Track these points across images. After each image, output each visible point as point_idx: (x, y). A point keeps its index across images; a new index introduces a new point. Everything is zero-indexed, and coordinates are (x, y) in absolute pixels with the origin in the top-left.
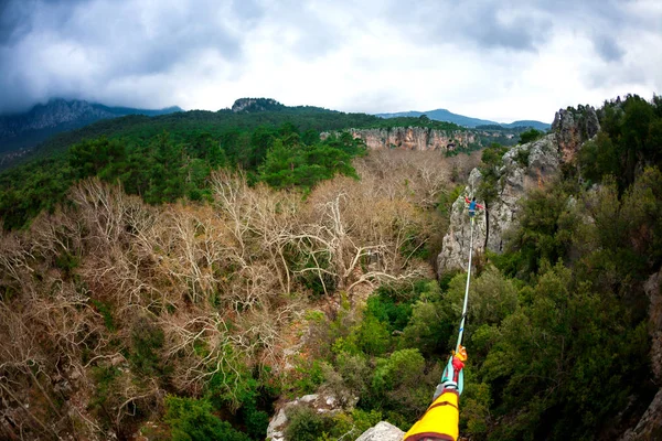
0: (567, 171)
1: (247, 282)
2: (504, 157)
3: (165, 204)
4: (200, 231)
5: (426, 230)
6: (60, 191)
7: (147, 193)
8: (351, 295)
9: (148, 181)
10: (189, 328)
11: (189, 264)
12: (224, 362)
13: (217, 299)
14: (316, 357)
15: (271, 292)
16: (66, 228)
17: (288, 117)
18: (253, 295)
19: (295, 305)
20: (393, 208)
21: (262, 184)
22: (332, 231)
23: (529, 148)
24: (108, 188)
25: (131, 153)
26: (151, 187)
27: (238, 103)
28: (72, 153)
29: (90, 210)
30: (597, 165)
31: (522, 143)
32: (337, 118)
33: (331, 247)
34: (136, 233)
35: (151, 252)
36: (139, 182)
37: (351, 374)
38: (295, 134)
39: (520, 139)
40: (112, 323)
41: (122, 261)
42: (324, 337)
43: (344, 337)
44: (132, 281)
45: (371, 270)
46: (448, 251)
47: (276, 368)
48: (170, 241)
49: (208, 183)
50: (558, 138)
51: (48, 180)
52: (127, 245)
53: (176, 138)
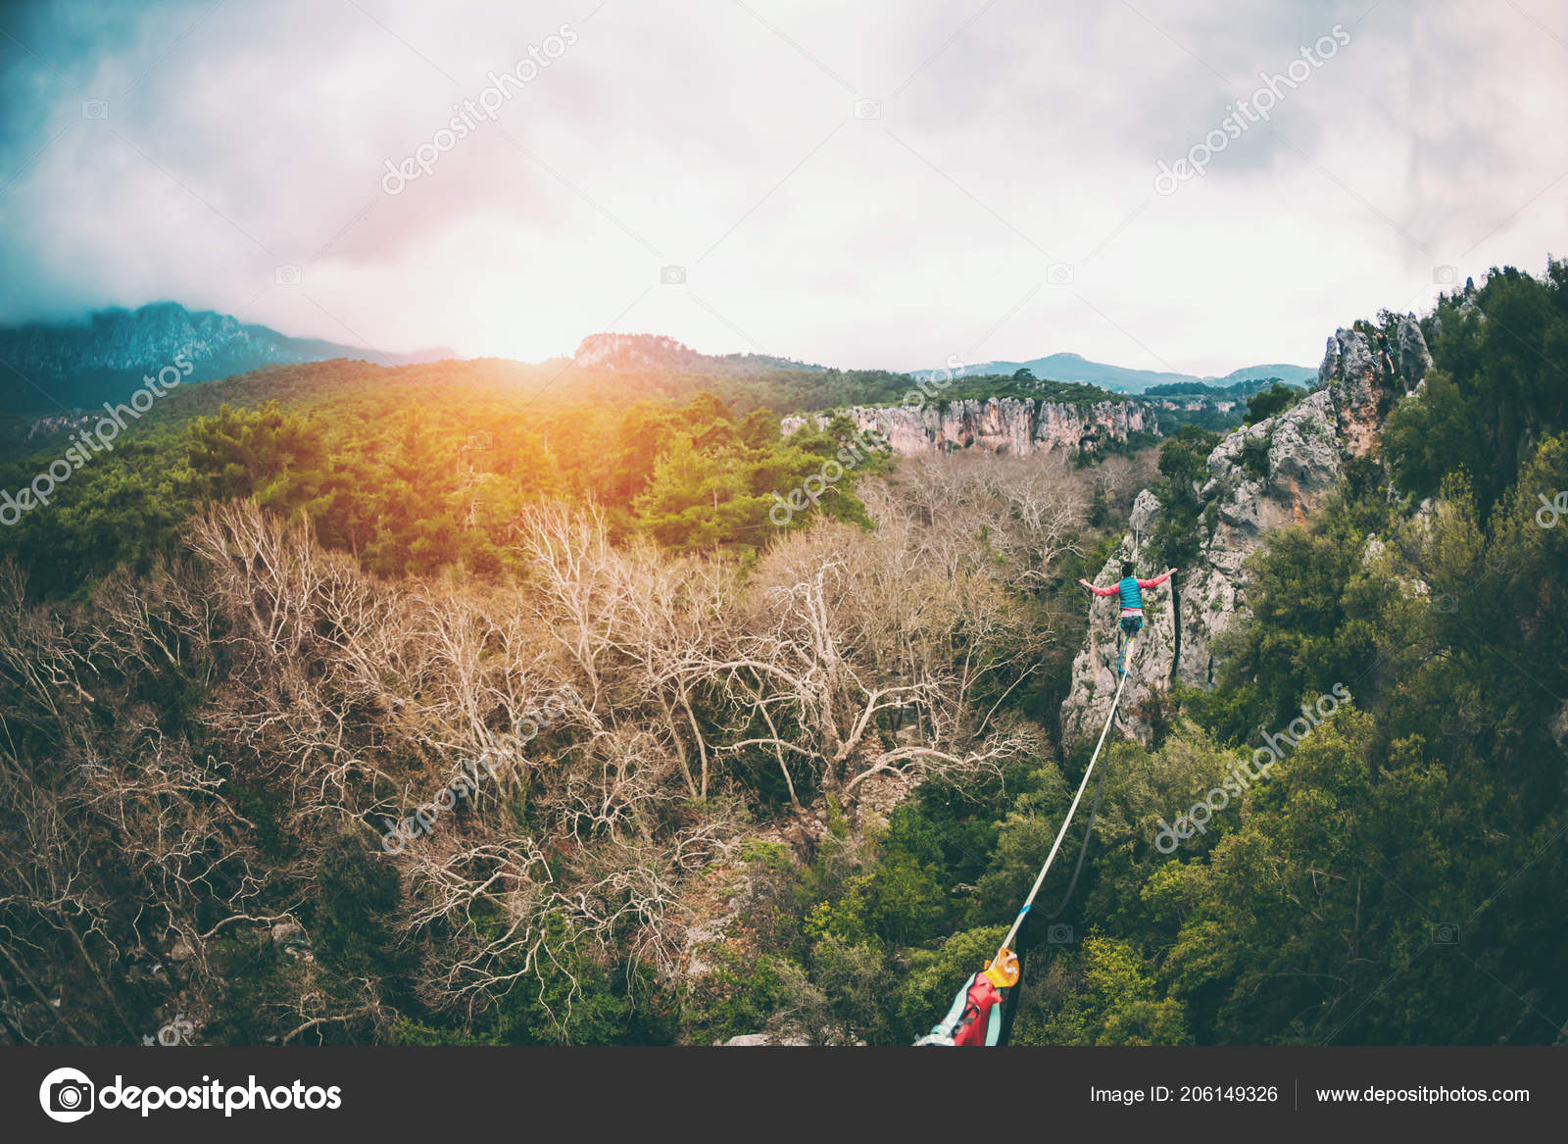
0: (1360, 477)
1: (604, 768)
2: (1212, 458)
3: (411, 576)
4: (494, 644)
5: (1032, 643)
6: (166, 523)
7: (370, 547)
8: (854, 804)
9: (374, 519)
10: (461, 868)
11: (467, 723)
12: (542, 953)
13: (531, 807)
14: (764, 948)
15: (659, 795)
16: (176, 613)
17: (707, 381)
18: (616, 801)
19: (718, 825)
20: (952, 594)
21: (641, 538)
22: (809, 652)
23: (1270, 431)
24: (277, 527)
25: (337, 451)
26: (382, 534)
27: (589, 345)
28: (196, 435)
29: (233, 576)
30: (1428, 452)
31: (1253, 420)
32: (819, 383)
33: (806, 689)
34: (343, 640)
35: (376, 685)
36: (353, 520)
37: (848, 989)
38: (721, 422)
39: (1248, 412)
40: (275, 845)
41: (306, 701)
42: (785, 901)
43: (833, 901)
44: (328, 752)
45: (903, 742)
46: (1084, 691)
47: (669, 971)
48: (423, 663)
49: (514, 533)
50: (1335, 399)
51: (139, 493)
52: (320, 664)
53: (442, 422)
